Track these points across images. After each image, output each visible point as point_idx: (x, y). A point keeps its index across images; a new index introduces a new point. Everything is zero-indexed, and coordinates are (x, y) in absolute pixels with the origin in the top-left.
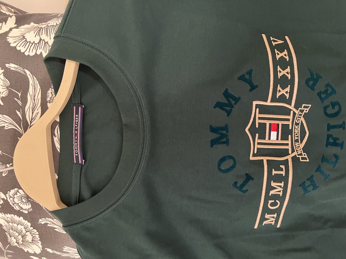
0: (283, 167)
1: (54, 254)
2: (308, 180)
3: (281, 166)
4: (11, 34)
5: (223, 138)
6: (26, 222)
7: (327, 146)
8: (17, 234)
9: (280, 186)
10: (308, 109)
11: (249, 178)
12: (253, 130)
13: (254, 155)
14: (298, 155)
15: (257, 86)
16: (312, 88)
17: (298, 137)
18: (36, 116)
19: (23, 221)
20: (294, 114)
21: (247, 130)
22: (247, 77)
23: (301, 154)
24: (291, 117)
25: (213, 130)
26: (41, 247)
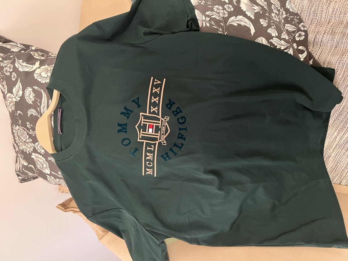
0: (153, 146)
1: (55, 174)
2: (165, 154)
3: (152, 146)
4: (36, 72)
5: (124, 130)
6: (43, 158)
7: (178, 138)
8: (40, 164)
9: (151, 156)
10: (168, 119)
11: (136, 150)
12: (140, 127)
13: (140, 139)
14: (162, 141)
15: (141, 106)
16: (170, 108)
17: (164, 132)
18: (45, 111)
19: (42, 158)
20: (162, 121)
21: (136, 127)
22: (137, 101)
23: (163, 141)
24: (160, 122)
25: (119, 125)
26: (50, 171)
